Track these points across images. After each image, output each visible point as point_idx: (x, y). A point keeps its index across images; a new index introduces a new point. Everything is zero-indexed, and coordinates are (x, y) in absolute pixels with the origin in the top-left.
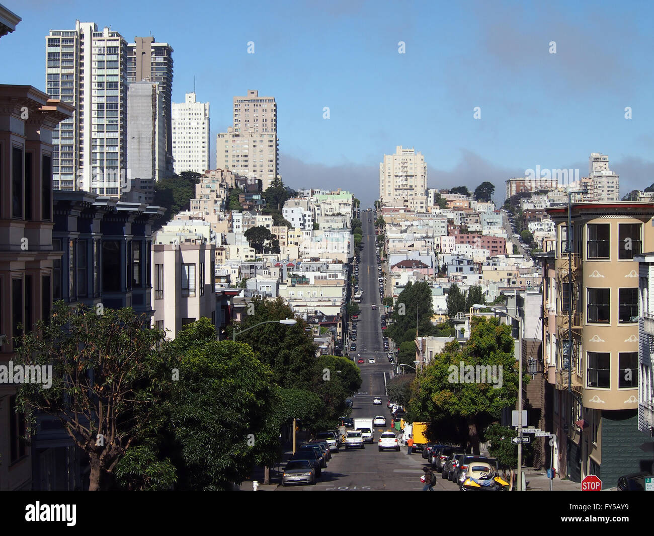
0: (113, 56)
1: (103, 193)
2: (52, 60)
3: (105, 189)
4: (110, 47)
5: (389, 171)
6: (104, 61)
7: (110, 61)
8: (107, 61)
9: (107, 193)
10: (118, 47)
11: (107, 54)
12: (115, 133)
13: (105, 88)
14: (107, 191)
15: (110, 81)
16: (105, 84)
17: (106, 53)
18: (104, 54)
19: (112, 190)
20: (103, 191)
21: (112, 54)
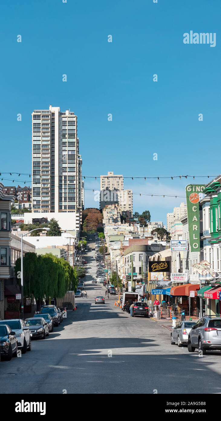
0: (72, 126)
1: (66, 209)
2: (36, 128)
3: (67, 207)
4: (70, 121)
5: (178, 215)
6: (66, 130)
7: (70, 130)
8: (68, 130)
9: (68, 209)
10: (75, 121)
11: (68, 126)
12: (73, 173)
13: (67, 145)
14: (68, 207)
15: (70, 141)
16: (67, 143)
17: (67, 124)
18: (66, 126)
19: (72, 207)
20: (66, 207)
21: (71, 126)
